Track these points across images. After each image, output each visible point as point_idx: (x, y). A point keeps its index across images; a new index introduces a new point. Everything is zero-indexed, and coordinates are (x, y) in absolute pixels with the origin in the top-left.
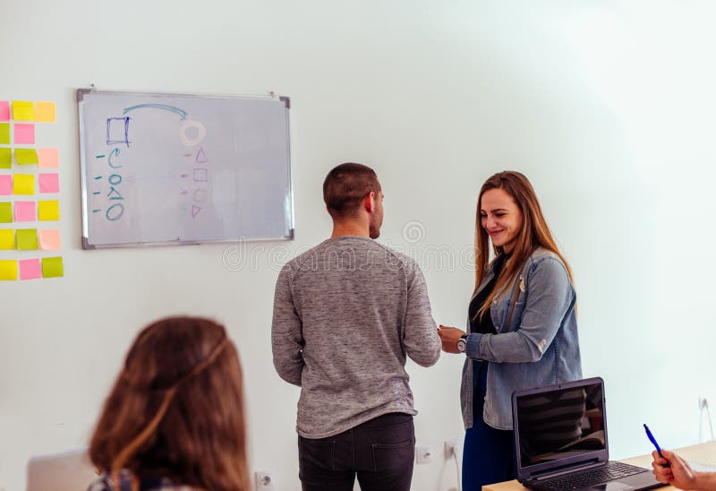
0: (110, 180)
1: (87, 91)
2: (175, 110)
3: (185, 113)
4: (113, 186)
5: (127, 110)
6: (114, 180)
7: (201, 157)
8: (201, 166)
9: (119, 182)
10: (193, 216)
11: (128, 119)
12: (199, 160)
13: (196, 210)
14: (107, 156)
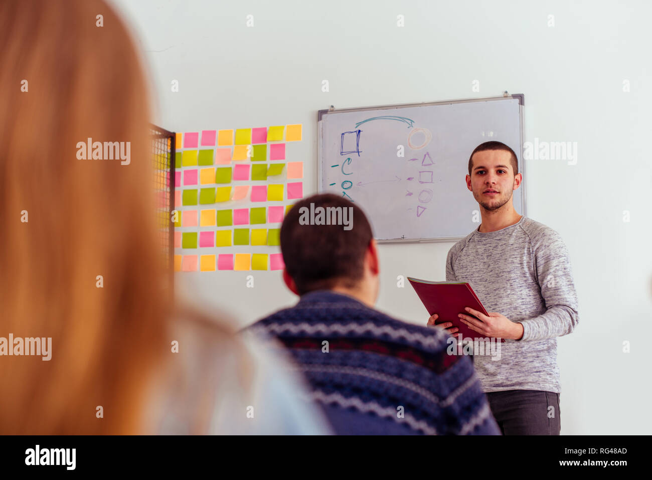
0: (342, 185)
1: (325, 112)
2: (402, 119)
3: (412, 121)
4: (345, 190)
5: (359, 124)
6: (346, 186)
7: (427, 161)
8: (427, 168)
9: (350, 187)
10: (418, 216)
11: (359, 131)
12: (424, 163)
13: (420, 210)
14: (340, 166)
